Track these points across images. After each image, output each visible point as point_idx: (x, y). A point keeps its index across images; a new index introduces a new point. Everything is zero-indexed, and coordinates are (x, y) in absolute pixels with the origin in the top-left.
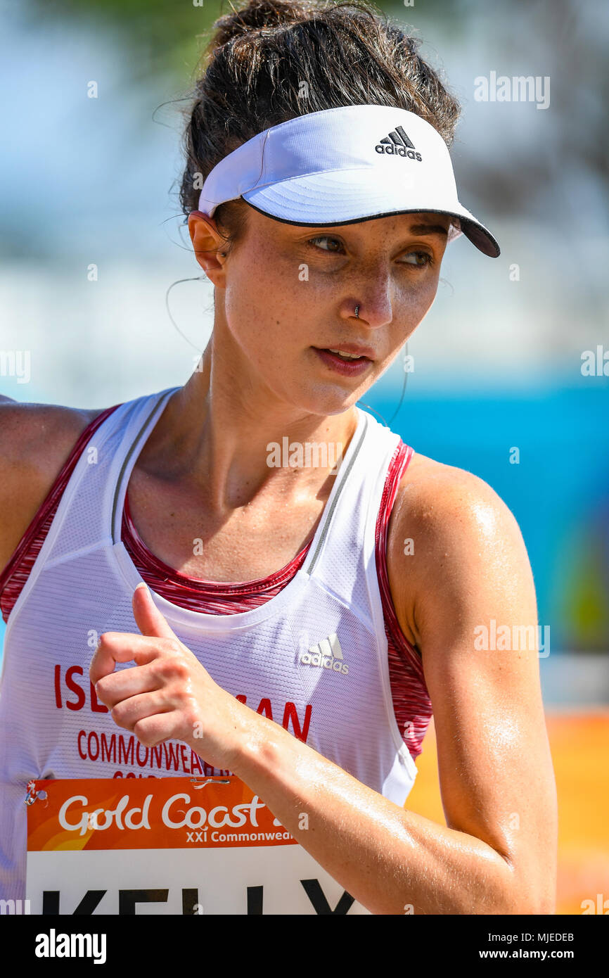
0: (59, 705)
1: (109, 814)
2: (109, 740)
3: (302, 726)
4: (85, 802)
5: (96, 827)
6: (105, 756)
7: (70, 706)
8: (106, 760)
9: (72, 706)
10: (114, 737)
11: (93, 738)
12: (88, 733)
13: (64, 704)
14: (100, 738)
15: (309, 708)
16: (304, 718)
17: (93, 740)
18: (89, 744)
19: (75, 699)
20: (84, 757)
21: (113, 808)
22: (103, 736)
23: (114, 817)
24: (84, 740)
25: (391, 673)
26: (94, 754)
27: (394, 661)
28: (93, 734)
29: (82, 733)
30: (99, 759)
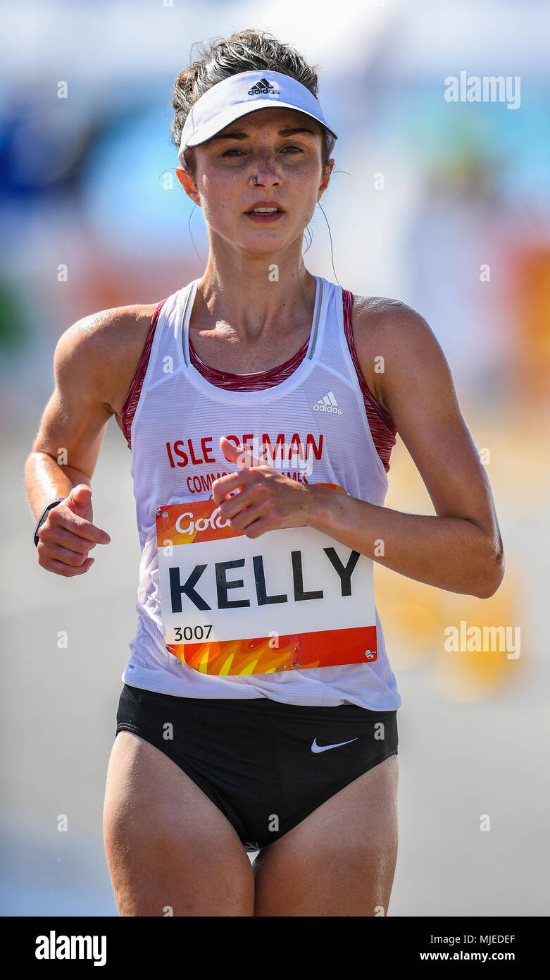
0: (173, 466)
1: (206, 521)
2: (205, 478)
3: (318, 448)
4: (191, 515)
5: (199, 529)
6: (206, 488)
7: (180, 464)
8: (207, 490)
9: (180, 465)
10: (208, 476)
11: (196, 479)
12: (192, 478)
13: (176, 464)
14: (200, 479)
15: (321, 437)
16: (318, 442)
17: (196, 481)
18: (194, 483)
19: (182, 460)
20: (193, 492)
21: (209, 517)
22: (202, 477)
23: (209, 522)
24: (191, 482)
25: (367, 414)
26: (199, 489)
27: (369, 406)
28: (196, 477)
29: (189, 479)
30: (203, 490)
